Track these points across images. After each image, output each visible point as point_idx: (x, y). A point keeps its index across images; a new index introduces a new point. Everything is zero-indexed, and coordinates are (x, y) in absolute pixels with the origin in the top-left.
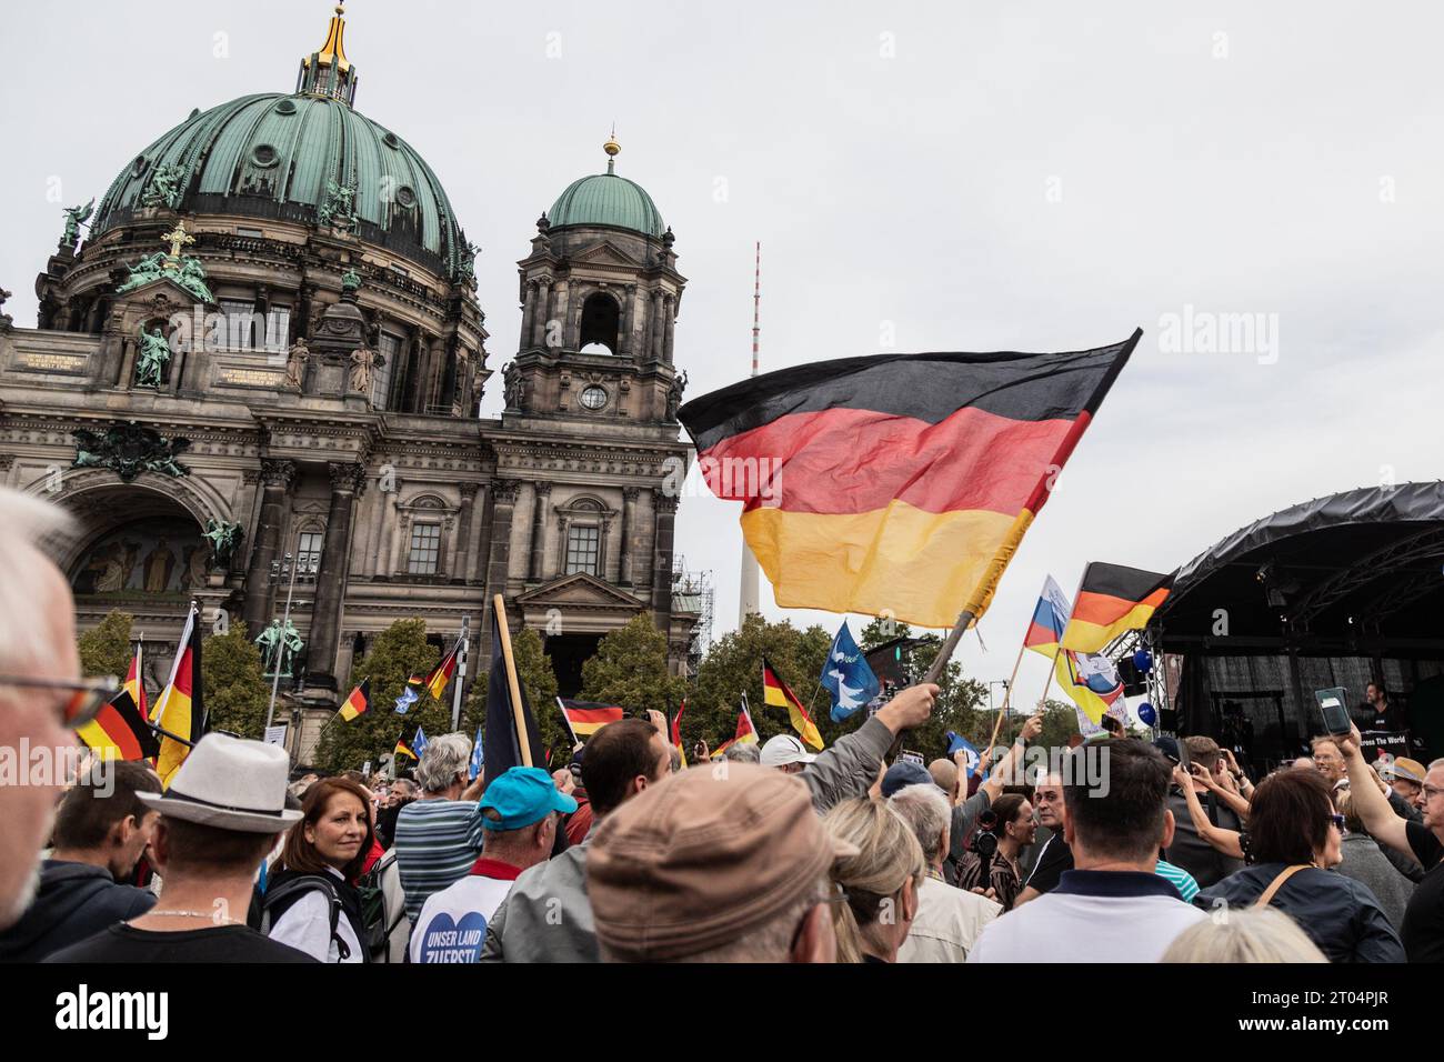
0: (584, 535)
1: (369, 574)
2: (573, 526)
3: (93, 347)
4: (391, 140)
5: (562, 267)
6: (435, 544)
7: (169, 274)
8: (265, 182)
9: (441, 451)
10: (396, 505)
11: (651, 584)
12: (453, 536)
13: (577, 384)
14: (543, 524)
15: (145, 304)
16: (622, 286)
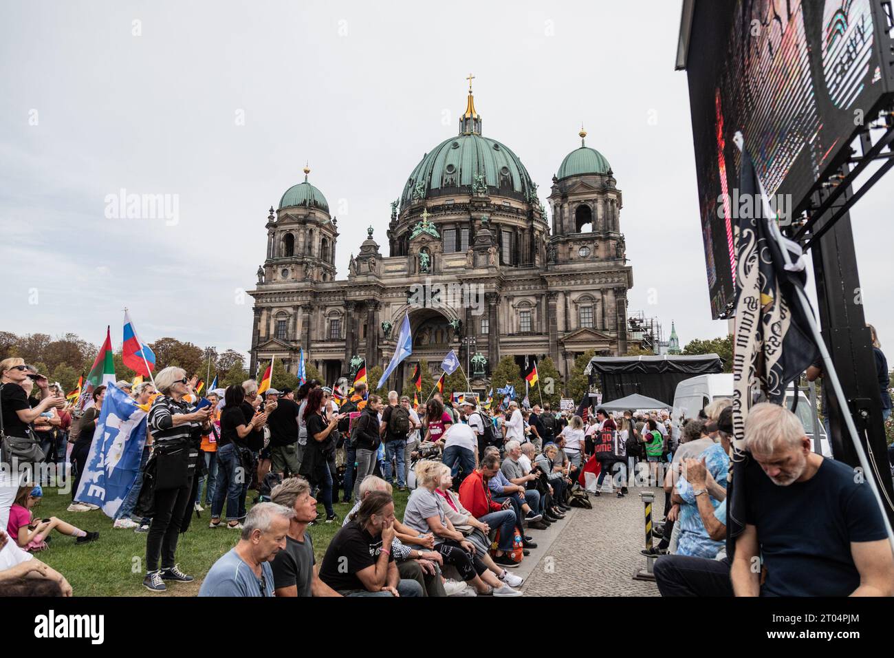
0: (586, 311)
1: (507, 333)
2: (581, 308)
3: (406, 260)
4: (497, 145)
5: (564, 197)
6: (529, 320)
7: (424, 229)
8: (452, 179)
9: (526, 282)
10: (512, 306)
11: (617, 329)
12: (535, 316)
13: (576, 247)
14: (569, 308)
15: (419, 242)
16: (591, 200)
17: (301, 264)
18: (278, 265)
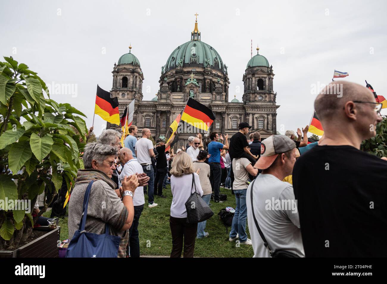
0: (261, 122)
1: (227, 129)
2: (259, 120)
3: (183, 95)
4: (211, 48)
5: (253, 75)
6: (236, 124)
7: (192, 82)
8: (195, 60)
9: (236, 108)
10: (230, 118)
11: (273, 130)
13: (258, 96)
14: (254, 120)
15: (189, 87)
16: (264, 77)
17: (132, 92)
18: (120, 91)
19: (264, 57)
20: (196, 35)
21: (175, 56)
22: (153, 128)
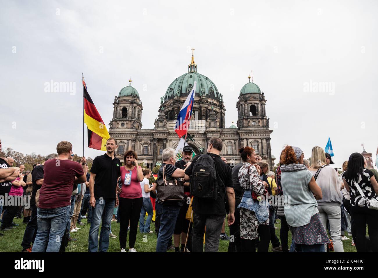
0: (255, 146)
1: (222, 154)
2: (253, 145)
4: (207, 78)
5: (246, 101)
6: (231, 149)
9: (230, 134)
10: (225, 143)
11: (268, 154)
12: (234, 148)
13: (251, 121)
16: (256, 103)
17: (131, 121)
18: (120, 121)
19: (255, 84)
20: (193, 67)
21: (172, 87)
22: (151, 155)
